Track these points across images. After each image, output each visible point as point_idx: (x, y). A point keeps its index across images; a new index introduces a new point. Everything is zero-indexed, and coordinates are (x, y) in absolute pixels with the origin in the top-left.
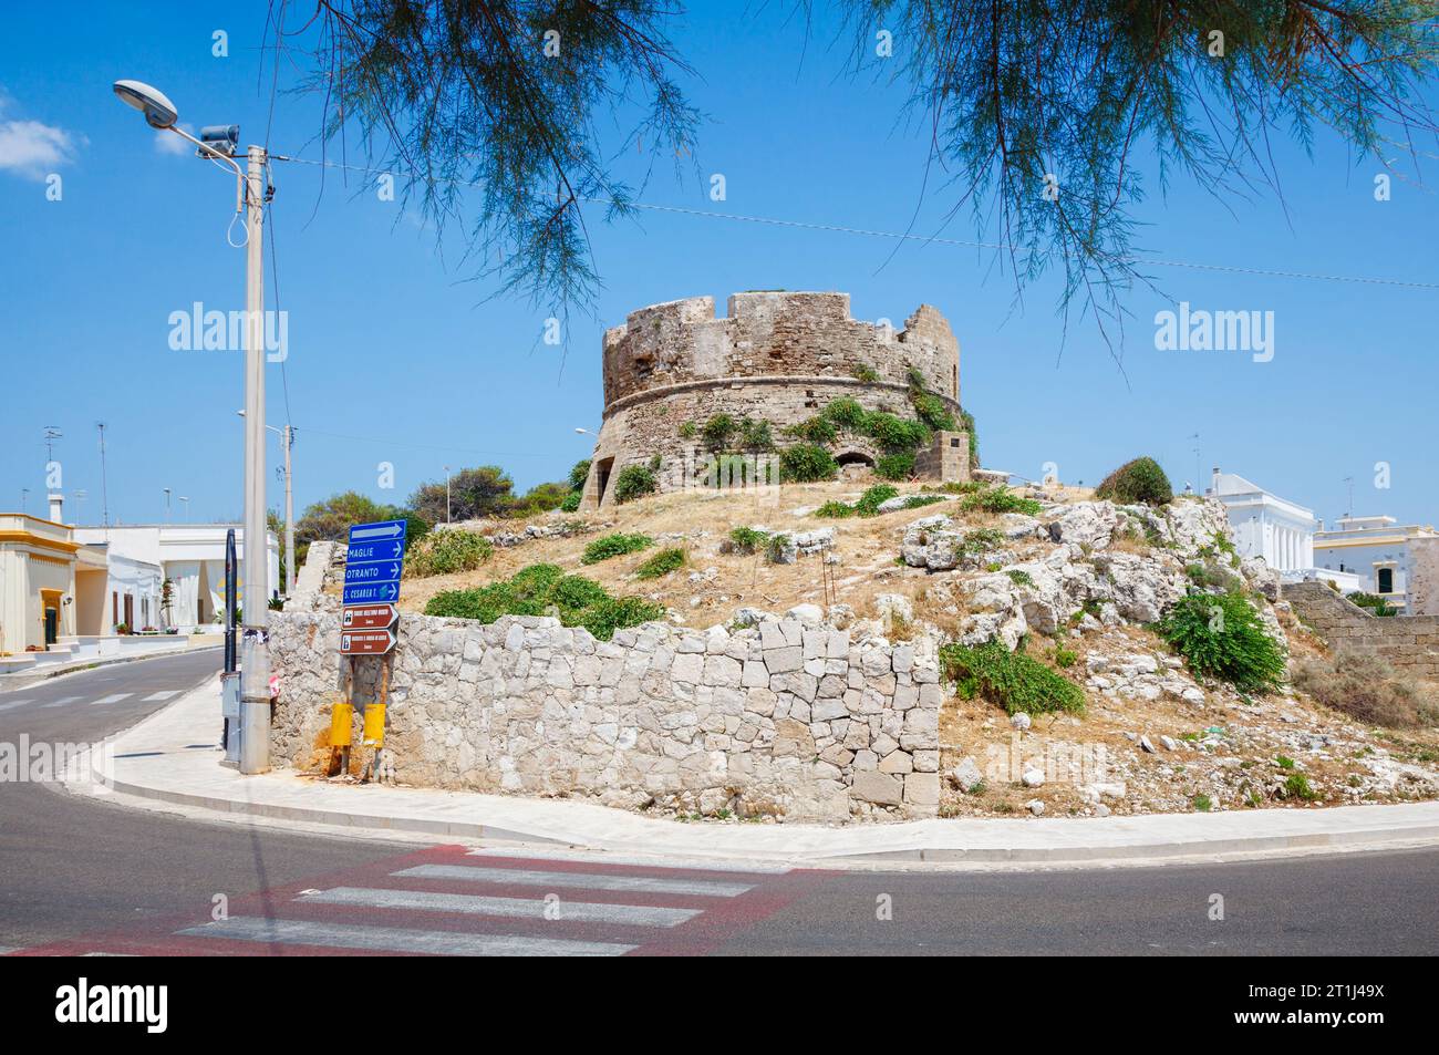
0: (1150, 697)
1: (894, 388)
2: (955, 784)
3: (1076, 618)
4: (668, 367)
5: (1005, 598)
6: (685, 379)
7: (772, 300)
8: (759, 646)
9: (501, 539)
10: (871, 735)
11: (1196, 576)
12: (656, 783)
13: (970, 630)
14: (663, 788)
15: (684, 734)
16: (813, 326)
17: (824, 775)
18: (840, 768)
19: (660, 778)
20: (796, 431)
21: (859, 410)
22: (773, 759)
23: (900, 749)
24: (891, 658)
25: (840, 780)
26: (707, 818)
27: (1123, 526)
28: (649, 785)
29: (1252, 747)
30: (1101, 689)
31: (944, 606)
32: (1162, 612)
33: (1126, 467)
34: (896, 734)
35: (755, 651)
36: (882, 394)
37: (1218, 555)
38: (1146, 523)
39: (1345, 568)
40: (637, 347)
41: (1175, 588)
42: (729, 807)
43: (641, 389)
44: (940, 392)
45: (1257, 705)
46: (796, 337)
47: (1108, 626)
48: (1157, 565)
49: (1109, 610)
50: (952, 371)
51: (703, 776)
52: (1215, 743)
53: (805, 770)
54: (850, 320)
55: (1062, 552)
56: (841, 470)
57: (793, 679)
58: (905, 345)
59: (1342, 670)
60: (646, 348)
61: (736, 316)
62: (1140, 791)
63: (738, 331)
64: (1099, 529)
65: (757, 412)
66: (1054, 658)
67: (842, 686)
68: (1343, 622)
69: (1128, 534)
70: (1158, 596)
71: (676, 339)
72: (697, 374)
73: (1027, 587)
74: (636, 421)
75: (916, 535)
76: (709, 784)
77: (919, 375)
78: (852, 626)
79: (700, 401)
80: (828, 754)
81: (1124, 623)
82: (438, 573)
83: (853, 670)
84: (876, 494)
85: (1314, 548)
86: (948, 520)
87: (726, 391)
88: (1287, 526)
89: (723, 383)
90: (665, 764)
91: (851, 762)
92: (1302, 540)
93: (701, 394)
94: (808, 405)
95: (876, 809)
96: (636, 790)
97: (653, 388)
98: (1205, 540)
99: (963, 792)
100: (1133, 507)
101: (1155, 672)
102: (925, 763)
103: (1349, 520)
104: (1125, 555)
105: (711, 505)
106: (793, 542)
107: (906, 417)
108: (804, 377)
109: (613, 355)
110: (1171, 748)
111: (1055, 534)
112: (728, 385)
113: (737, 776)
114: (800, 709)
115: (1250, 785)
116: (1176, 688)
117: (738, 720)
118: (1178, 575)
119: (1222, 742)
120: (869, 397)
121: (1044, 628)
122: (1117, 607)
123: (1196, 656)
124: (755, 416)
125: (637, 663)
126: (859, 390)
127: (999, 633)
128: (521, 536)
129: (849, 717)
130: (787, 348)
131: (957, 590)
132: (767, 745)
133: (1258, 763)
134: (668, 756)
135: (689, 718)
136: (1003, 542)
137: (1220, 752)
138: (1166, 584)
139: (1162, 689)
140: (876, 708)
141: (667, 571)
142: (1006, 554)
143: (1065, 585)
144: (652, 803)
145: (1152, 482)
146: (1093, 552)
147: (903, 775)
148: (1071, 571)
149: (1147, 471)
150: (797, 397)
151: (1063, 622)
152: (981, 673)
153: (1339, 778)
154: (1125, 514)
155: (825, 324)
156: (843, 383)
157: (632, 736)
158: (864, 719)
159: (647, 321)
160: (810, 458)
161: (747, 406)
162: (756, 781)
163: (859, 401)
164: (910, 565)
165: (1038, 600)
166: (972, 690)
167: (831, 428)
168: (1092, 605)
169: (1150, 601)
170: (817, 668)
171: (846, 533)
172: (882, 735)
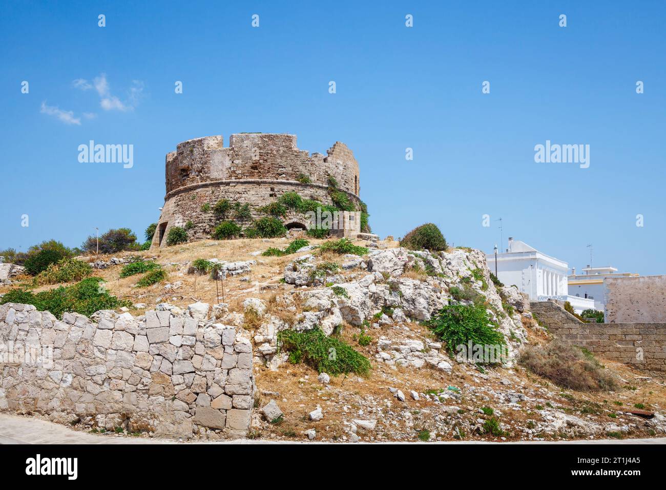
0: (418, 366)
1: (319, 187)
2: (264, 418)
3: (377, 317)
4: (197, 173)
5: (326, 303)
6: (206, 180)
7: (253, 138)
8: (144, 326)
9: (98, 265)
10: (207, 384)
11: (455, 293)
12: (81, 408)
13: (301, 321)
14: (85, 412)
15: (98, 379)
16: (275, 152)
17: (178, 408)
18: (188, 404)
19: (84, 405)
20: (264, 210)
21: (300, 199)
22: (149, 397)
23: (225, 393)
24: (221, 336)
25: (187, 412)
26: (109, 432)
27: (411, 264)
28: (77, 409)
29: (471, 400)
30: (384, 360)
31: (288, 306)
32: (432, 315)
33: (417, 229)
34: (222, 384)
35: (142, 329)
36: (313, 190)
37: (473, 282)
38: (427, 262)
39: (588, 296)
40: (181, 162)
41: (441, 301)
42: (123, 425)
43: (183, 185)
44: (347, 190)
45: (487, 373)
46: (265, 158)
47: (398, 322)
48: (429, 287)
49: (398, 312)
50: (354, 179)
51: (108, 406)
52: (446, 396)
53: (167, 405)
54: (296, 149)
55: (370, 277)
56: (288, 232)
57: (163, 347)
58: (326, 164)
59: (551, 354)
60: (186, 163)
61: (233, 146)
62: (386, 426)
63: (234, 153)
64: (395, 264)
65: (243, 199)
66: (358, 340)
67: (191, 353)
68: (566, 325)
69: (415, 268)
70: (430, 305)
71: (201, 159)
72: (211, 178)
73: (343, 297)
74: (180, 203)
75: (291, 265)
76: (111, 410)
77: (334, 180)
78: (225, 316)
79: (213, 192)
80: (181, 395)
81: (409, 321)
82: (60, 282)
83: (198, 343)
84: (296, 244)
85: (568, 284)
86: (312, 257)
87: (227, 187)
88: (551, 271)
89: (225, 183)
90: (87, 397)
91: (195, 401)
92: (561, 280)
93: (213, 189)
94: (271, 195)
95: (209, 431)
96: (70, 413)
97: (189, 185)
98: (465, 272)
99: (268, 422)
100: (419, 252)
101: (422, 351)
102: (240, 403)
103: (590, 269)
104: (411, 280)
105: (209, 249)
106: (224, 267)
107: (327, 203)
108: (269, 180)
109: (170, 167)
110: (415, 399)
111: (370, 267)
112: (228, 184)
113: (128, 406)
114: (166, 366)
115: (460, 424)
116: (434, 361)
117: (129, 371)
118: (443, 293)
119: (451, 396)
120: (305, 192)
121: (355, 323)
122: (404, 311)
123: (450, 342)
124: (242, 201)
125: (75, 334)
126: (300, 188)
127: (321, 324)
128: (108, 263)
129: (194, 372)
130: (260, 164)
131: (297, 297)
132: (145, 388)
133: (470, 411)
134: (89, 392)
135: (102, 369)
136: (339, 270)
137: (449, 402)
138: (435, 298)
139: (426, 361)
140: (211, 367)
141: (154, 282)
142: (338, 277)
143: (371, 297)
144: (79, 421)
145: (432, 238)
146: (391, 278)
147: (226, 410)
148: (373, 288)
149: (429, 231)
150: (265, 191)
151: (369, 318)
152: (304, 348)
153: (521, 422)
154: (413, 256)
155: (282, 152)
156: (291, 184)
157: (70, 379)
158: (204, 374)
159: (186, 149)
160: (271, 225)
161: (238, 195)
162: (138, 410)
163: (300, 194)
164: (287, 283)
165: (350, 305)
166: (298, 358)
167: (283, 208)
168: (387, 309)
169: (424, 308)
170: (177, 341)
171: (262, 264)
172: (214, 384)
